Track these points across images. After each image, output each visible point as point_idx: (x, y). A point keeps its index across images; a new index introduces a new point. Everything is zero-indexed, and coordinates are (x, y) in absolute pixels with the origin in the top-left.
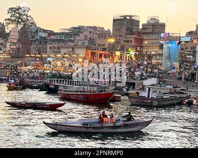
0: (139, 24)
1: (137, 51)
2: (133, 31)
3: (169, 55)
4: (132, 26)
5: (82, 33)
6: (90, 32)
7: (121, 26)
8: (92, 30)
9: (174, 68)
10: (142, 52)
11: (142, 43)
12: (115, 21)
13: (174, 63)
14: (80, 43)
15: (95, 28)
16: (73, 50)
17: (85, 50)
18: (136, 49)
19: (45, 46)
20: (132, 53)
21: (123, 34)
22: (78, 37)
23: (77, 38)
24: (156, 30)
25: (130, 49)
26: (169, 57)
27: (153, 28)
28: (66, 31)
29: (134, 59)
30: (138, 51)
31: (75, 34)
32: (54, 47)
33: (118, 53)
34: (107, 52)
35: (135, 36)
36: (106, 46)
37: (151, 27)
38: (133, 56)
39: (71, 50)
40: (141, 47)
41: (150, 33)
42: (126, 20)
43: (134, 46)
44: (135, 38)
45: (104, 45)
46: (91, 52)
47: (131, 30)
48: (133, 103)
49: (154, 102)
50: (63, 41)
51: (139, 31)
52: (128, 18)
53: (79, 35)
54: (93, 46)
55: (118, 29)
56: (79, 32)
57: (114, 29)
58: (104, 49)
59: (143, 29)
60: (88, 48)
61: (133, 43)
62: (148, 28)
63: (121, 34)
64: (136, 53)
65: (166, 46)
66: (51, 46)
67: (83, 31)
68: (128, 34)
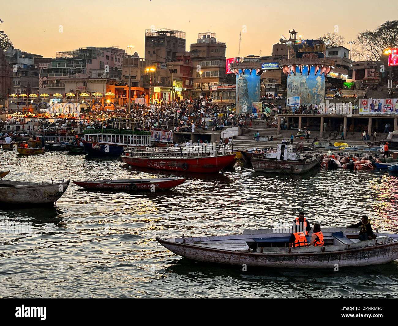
0: (184, 44)
1: (184, 86)
2: (177, 55)
3: (246, 91)
4: (174, 47)
5: (96, 58)
6: (108, 57)
7: (158, 48)
8: (109, 54)
9: (255, 111)
10: (191, 86)
11: (192, 73)
12: (148, 39)
13: (254, 103)
14: (94, 75)
15: (114, 51)
16: (85, 84)
17: (105, 85)
18: (184, 83)
19: (34, 80)
20: (178, 89)
21: (163, 60)
22: (89, 64)
23: (88, 66)
24: (213, 54)
25: (175, 83)
26: (246, 95)
27: (208, 51)
28: (68, 56)
29: (181, 98)
30: (187, 86)
31: (85, 61)
32: (51, 81)
33: (157, 90)
34: (140, 88)
35: (181, 63)
36: (139, 78)
37: (205, 49)
38: (179, 93)
39: (81, 85)
40: (191, 80)
41: (204, 57)
42: (166, 39)
43: (180, 77)
44: (181, 66)
45: (135, 77)
46: (115, 88)
47: (174, 54)
48: (258, 170)
49: (297, 166)
50: (66, 71)
51: (186, 55)
52: (168, 34)
53: (90, 62)
54: (117, 79)
55: (154, 52)
56: (90, 57)
57: (147, 52)
58: (135, 84)
59: (192, 51)
60: (110, 82)
61: (179, 74)
62: (200, 51)
63: (159, 60)
64: (183, 90)
65: (241, 78)
66: (45, 79)
67: (96, 56)
68: (170, 60)
